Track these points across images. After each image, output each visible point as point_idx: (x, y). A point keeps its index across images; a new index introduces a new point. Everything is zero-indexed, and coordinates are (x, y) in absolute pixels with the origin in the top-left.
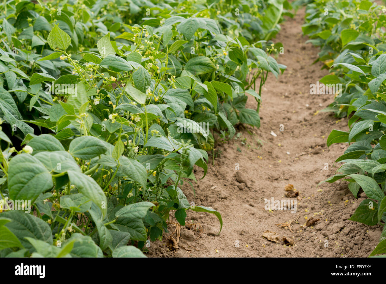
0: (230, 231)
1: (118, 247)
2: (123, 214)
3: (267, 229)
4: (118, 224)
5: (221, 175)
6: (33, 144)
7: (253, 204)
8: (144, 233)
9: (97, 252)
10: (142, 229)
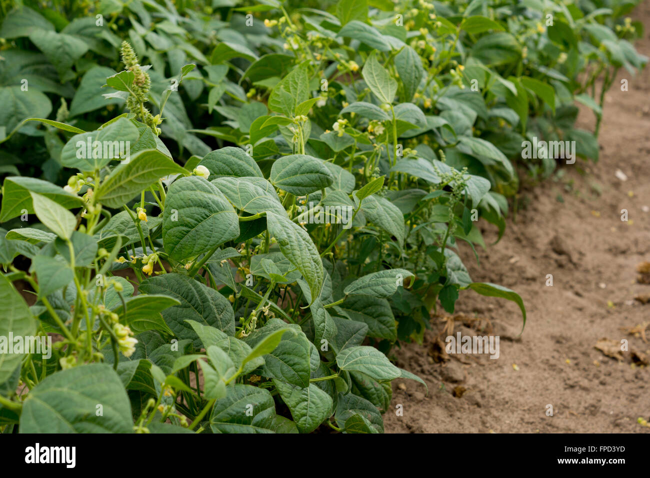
0: (538, 335)
1: (346, 347)
2: (357, 289)
3: (603, 336)
4: (348, 308)
5: (528, 239)
6: (210, 163)
7: (580, 291)
8: (392, 326)
9: (309, 351)
10: (388, 319)
